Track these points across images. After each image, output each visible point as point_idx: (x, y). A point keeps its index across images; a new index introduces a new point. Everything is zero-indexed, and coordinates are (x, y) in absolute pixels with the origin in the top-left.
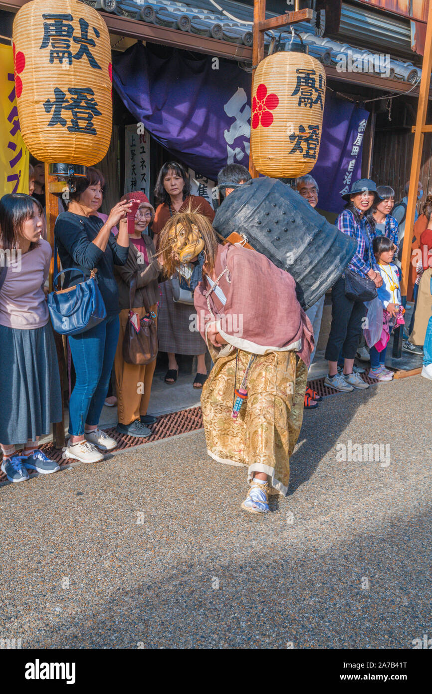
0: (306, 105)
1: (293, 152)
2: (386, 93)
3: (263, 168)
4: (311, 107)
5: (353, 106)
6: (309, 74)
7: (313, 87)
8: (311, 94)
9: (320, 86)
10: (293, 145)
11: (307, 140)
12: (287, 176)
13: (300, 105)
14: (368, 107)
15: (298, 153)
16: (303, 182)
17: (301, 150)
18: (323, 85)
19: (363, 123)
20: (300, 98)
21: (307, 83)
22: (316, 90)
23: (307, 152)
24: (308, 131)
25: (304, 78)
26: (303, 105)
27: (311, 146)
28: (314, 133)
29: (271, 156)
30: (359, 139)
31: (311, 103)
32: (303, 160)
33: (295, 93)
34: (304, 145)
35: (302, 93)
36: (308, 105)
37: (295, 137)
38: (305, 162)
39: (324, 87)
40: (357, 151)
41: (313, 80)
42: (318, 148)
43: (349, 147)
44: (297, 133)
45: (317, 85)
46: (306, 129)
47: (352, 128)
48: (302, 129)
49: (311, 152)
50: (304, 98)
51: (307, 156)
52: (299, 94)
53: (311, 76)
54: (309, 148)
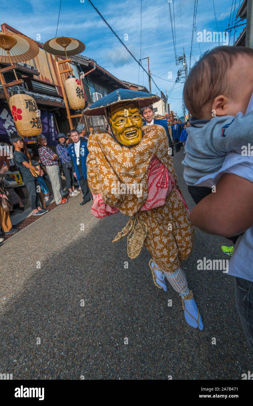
0: (32, 111)
1: (33, 127)
2: (56, 107)
3: (24, 134)
4: (34, 112)
5: (47, 112)
6: (29, 101)
7: (32, 105)
8: (33, 108)
9: (35, 105)
10: (32, 125)
11: (37, 123)
12: (34, 135)
13: (30, 111)
14: (52, 112)
15: (35, 127)
16: (41, 137)
17: (36, 126)
18: (36, 104)
19: (52, 117)
20: (29, 109)
21: (30, 104)
22: (34, 106)
23: (38, 127)
24: (36, 120)
25: (28, 102)
26: (31, 111)
27: (39, 124)
28: (38, 120)
29: (26, 129)
30: (52, 122)
31: (34, 110)
32: (37, 129)
33: (27, 107)
34: (36, 124)
35: (29, 107)
36: (33, 111)
37: (32, 122)
38: (39, 130)
39: (36, 105)
40: (53, 126)
41: (32, 103)
42: (41, 125)
43: (50, 125)
44: (32, 121)
45: (34, 105)
46: (35, 119)
47: (49, 119)
48: (33, 119)
49: (39, 126)
50: (31, 109)
51: (38, 128)
52: (28, 108)
53: (30, 102)
54: (38, 125)
